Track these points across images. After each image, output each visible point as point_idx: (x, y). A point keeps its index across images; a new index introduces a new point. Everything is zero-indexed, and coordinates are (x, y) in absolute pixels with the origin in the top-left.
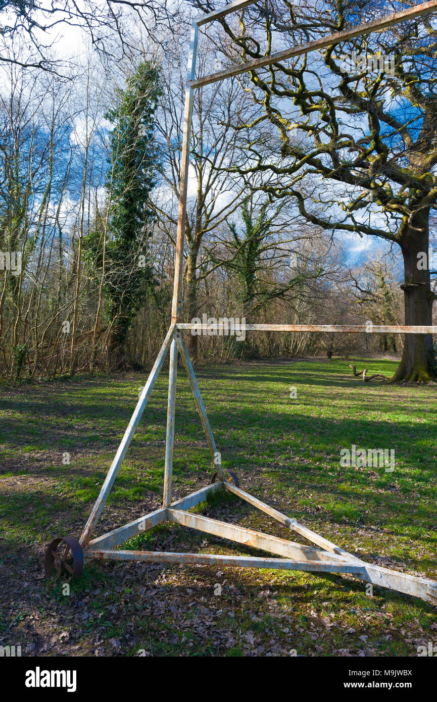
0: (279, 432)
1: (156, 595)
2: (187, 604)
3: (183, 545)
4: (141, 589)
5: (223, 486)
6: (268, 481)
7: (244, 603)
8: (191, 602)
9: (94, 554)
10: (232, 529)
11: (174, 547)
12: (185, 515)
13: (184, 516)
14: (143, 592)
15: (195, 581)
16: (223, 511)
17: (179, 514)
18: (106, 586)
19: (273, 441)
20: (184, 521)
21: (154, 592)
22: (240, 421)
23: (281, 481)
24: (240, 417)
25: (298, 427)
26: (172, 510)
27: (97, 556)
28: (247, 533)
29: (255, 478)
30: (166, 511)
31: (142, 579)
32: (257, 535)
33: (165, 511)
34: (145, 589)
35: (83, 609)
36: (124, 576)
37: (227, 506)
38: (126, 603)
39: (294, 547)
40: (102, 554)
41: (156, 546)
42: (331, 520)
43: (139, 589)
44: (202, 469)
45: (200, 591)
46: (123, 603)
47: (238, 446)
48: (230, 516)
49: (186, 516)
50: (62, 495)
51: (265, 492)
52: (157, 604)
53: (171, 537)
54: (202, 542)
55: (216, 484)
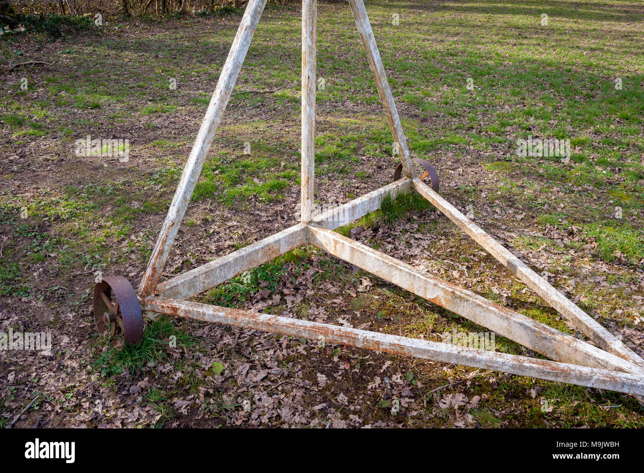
0: (519, 93)
1: (263, 380)
2: (313, 405)
3: (330, 286)
4: (241, 367)
5: (412, 187)
6: (490, 175)
7: (412, 418)
8: (320, 403)
9: (163, 307)
10: (410, 274)
11: (313, 289)
12: (334, 240)
13: (332, 242)
14: (244, 372)
15: (336, 359)
16: (408, 226)
17: (325, 237)
18: (186, 355)
19: (507, 107)
20: (333, 249)
21: (263, 374)
22: (459, 75)
23: (512, 177)
24: (460, 69)
25: (552, 85)
26: (314, 229)
27: (168, 311)
28: (435, 285)
29: (470, 170)
30: (306, 230)
31: (248, 346)
32: (453, 292)
33: (303, 230)
34: (248, 366)
35: (134, 401)
36: (222, 337)
37: (415, 217)
38: (207, 395)
39: (521, 324)
40: (175, 309)
41: (285, 284)
42: (594, 256)
43: (238, 367)
44: (385, 152)
45: (339, 381)
46: (202, 395)
47: (450, 114)
48: (417, 236)
49: (336, 242)
50: (161, 188)
51: (483, 195)
52: (260, 400)
53: (311, 271)
54: (361, 283)
55: (400, 183)
